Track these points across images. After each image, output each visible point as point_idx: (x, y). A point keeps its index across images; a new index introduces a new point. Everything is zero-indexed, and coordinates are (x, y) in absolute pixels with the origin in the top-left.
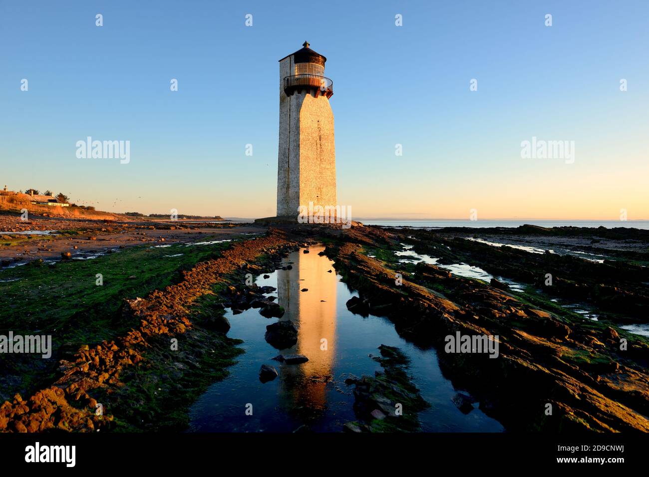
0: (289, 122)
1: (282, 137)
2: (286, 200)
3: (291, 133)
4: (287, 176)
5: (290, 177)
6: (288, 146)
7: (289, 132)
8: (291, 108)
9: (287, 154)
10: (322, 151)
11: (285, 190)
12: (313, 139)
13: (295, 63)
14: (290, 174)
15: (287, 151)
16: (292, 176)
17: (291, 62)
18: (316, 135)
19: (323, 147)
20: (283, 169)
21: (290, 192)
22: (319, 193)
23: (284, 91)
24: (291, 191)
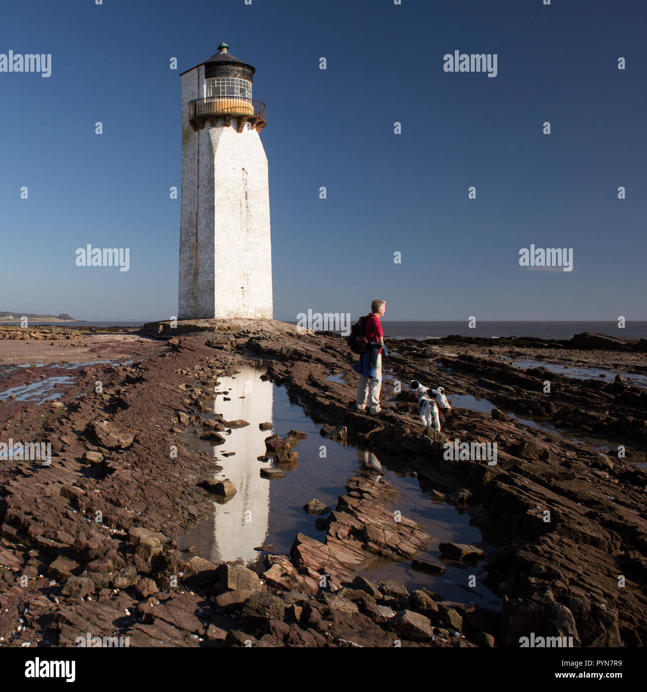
0: (196, 171)
1: (186, 194)
2: (193, 293)
3: (201, 188)
4: (194, 255)
5: (200, 257)
6: (195, 208)
7: (198, 187)
8: (200, 149)
9: (195, 221)
10: (249, 216)
11: (192, 277)
12: (235, 197)
13: (206, 78)
14: (199, 252)
15: (194, 217)
16: (202, 256)
17: (201, 77)
18: (240, 192)
19: (250, 209)
20: (187, 245)
21: (199, 280)
22: (245, 282)
23: (188, 123)
24: (202, 279)
